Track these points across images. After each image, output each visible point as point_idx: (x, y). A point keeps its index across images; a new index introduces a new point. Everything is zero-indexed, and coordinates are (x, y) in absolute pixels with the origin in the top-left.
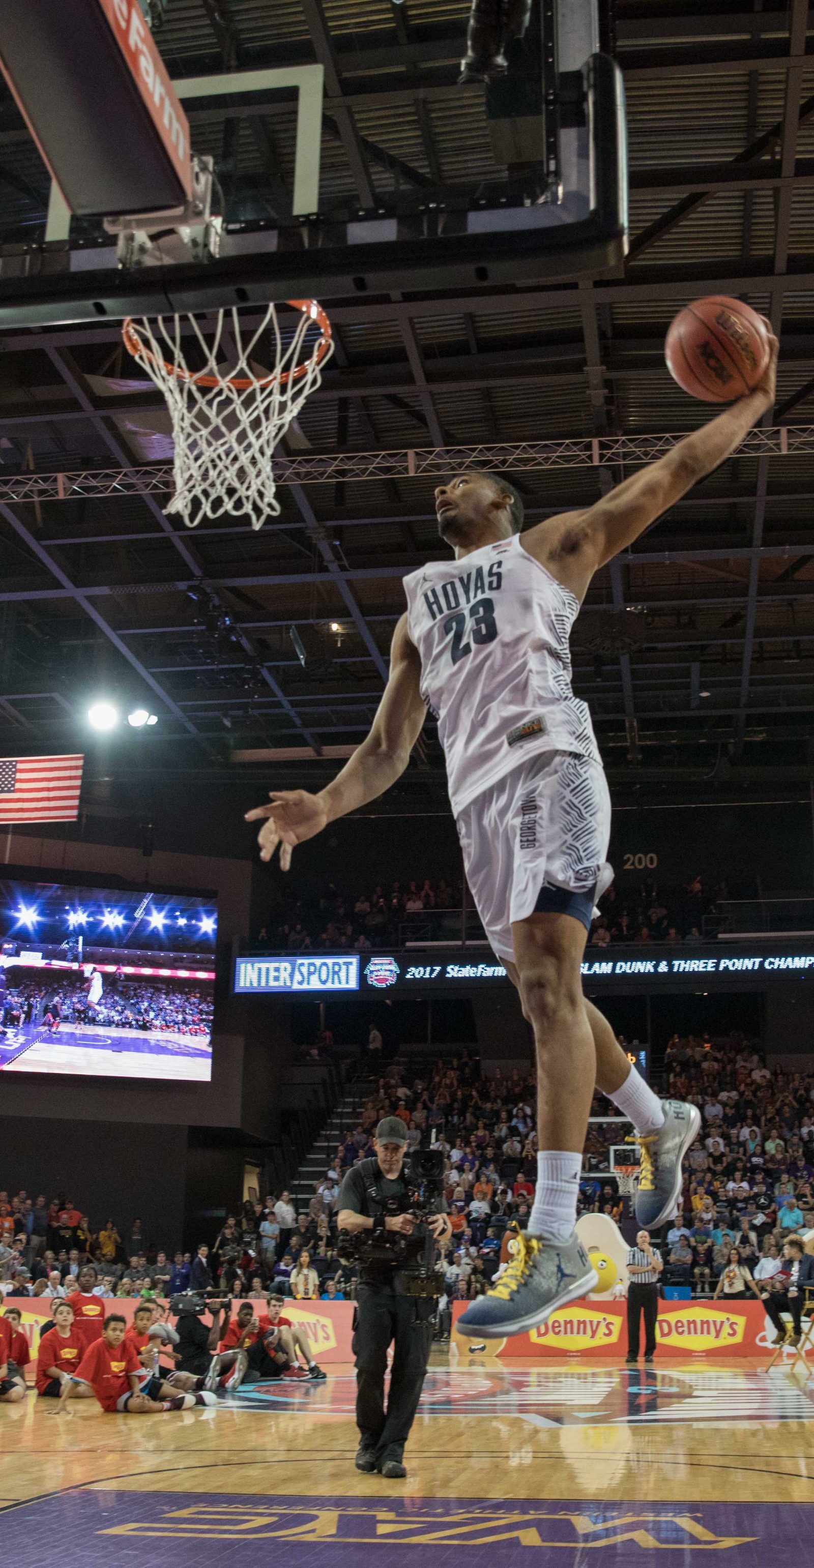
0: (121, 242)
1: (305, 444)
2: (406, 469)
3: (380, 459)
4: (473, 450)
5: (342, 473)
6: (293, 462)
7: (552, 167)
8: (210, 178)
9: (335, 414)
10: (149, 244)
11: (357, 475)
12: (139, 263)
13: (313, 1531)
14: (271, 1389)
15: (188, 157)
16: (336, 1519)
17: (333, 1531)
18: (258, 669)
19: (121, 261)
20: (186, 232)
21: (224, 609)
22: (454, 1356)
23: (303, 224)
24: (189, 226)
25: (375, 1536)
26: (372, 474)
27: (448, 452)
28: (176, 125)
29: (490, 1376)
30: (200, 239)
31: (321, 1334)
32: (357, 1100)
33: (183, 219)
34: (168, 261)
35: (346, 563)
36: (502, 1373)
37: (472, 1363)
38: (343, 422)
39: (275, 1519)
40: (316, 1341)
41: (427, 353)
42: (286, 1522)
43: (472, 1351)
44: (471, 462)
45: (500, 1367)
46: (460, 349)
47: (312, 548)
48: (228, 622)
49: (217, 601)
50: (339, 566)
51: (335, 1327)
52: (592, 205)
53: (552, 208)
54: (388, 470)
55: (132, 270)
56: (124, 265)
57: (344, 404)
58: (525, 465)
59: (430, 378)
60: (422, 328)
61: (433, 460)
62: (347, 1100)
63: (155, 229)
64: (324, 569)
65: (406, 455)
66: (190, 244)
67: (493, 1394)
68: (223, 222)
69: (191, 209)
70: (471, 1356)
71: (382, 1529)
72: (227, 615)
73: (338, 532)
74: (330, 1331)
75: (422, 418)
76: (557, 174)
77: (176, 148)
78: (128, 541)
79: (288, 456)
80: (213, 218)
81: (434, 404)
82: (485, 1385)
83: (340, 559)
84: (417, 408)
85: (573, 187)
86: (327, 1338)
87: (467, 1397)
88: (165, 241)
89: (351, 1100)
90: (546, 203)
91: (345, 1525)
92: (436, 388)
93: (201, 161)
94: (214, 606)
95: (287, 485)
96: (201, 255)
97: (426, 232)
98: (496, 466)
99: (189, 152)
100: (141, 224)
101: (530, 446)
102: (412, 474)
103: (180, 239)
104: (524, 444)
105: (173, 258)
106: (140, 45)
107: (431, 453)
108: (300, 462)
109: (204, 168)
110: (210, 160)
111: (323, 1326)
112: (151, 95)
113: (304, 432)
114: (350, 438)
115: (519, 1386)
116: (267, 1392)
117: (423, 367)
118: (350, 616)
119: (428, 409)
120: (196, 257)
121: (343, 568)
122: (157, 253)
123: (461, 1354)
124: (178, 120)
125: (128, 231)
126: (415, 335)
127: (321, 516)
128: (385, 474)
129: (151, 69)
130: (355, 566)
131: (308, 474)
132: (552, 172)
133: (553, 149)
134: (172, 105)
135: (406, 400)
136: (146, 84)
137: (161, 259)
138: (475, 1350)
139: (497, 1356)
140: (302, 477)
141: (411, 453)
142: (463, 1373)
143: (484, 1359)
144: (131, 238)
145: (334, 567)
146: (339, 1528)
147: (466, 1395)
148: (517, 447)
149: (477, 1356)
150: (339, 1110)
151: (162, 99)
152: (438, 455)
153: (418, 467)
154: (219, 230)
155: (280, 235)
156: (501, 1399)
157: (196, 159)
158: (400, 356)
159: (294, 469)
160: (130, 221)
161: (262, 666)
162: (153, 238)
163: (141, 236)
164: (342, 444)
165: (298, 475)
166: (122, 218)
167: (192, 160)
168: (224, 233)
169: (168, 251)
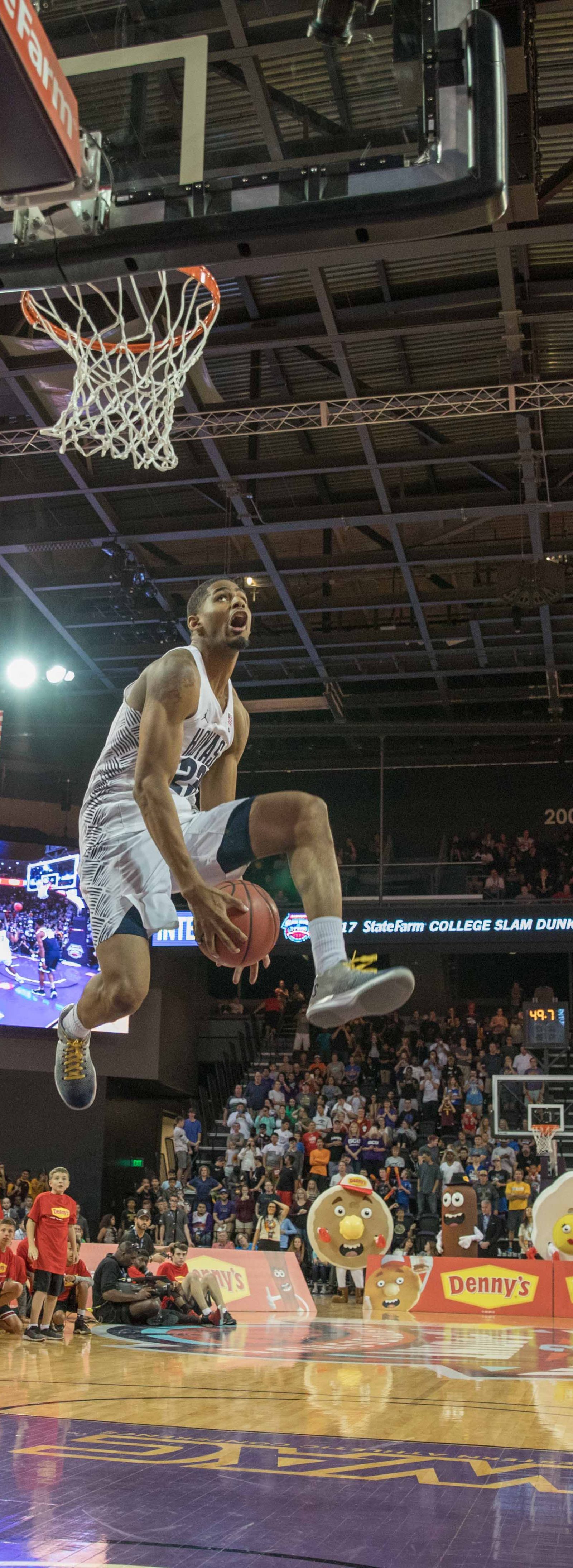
0: (17, 217)
1: (218, 399)
2: (319, 421)
3: (291, 412)
4: (386, 400)
5: (255, 426)
6: (205, 417)
7: (431, 127)
8: (99, 153)
9: (247, 367)
10: (42, 219)
11: (269, 428)
12: (33, 237)
13: (217, 1460)
14: (184, 1333)
15: (78, 134)
16: (239, 1451)
17: (236, 1462)
18: (173, 624)
19: (16, 236)
20: (77, 206)
21: (139, 566)
22: (367, 1309)
23: (189, 193)
24: (81, 199)
25: (275, 1467)
26: (284, 426)
27: (361, 402)
28: (64, 105)
29: (402, 1329)
30: (91, 212)
31: (235, 1283)
32: (273, 1054)
33: (74, 194)
34: (60, 234)
35: (260, 517)
36: (416, 1327)
37: (385, 1317)
38: (255, 375)
39: (179, 1448)
40: (230, 1289)
41: (339, 302)
42: (189, 1451)
43: (386, 1305)
44: (384, 412)
45: (413, 1321)
46: (372, 297)
47: (225, 502)
48: (143, 578)
49: (131, 557)
50: (253, 519)
51: (249, 1276)
52: (471, 164)
53: (430, 167)
54: (301, 422)
55: (27, 245)
56: (19, 240)
57: (256, 357)
58: (440, 414)
59: (343, 327)
60: (334, 277)
61: (345, 411)
62: (263, 1054)
63: (47, 205)
64: (239, 524)
65: (318, 406)
66: (81, 218)
67: (406, 1346)
68: (112, 194)
69: (81, 182)
70: (385, 1310)
71: (282, 1462)
72: (142, 570)
73: (251, 486)
74: (244, 1280)
75: (333, 368)
76: (436, 133)
77: (65, 127)
78: (45, 499)
79: (201, 410)
80: (103, 191)
81: (346, 354)
82: (397, 1337)
83: (254, 513)
84: (330, 359)
85: (452, 146)
86: (241, 1287)
87: (377, 1348)
88: (56, 216)
89: (268, 1054)
90: (425, 162)
91: (247, 1458)
92: (350, 337)
93: (90, 137)
94: (129, 562)
95: (200, 440)
96: (91, 227)
97: (307, 197)
98: (410, 416)
99: (78, 128)
100: (34, 200)
101: (444, 394)
102: (324, 426)
103: (72, 213)
104: (438, 392)
105: (65, 231)
106: (28, 31)
107: (343, 404)
108: (212, 417)
109: (94, 143)
110: (98, 136)
111: (237, 1275)
112: (40, 79)
113: (216, 386)
114: (263, 391)
115: (431, 1339)
116: (180, 1335)
117: (335, 317)
118: (264, 570)
119: (340, 360)
120: (87, 229)
121: (257, 522)
122: (50, 228)
123: (374, 1308)
124: (66, 99)
125: (23, 208)
126: (326, 285)
127: (233, 470)
128: (297, 426)
129: (39, 54)
130: (269, 520)
131: (220, 428)
132: (431, 131)
133: (432, 108)
134: (60, 86)
135: (319, 351)
136: (34, 68)
137: (54, 233)
138: (388, 1304)
139: (410, 1311)
140: (214, 430)
141: (323, 404)
142: (376, 1326)
143: (398, 1314)
144: (27, 214)
145: (247, 521)
146: (240, 1460)
147: (376, 1346)
148: (431, 396)
149: (391, 1310)
150: (256, 1064)
151: (50, 81)
152: (351, 406)
153: (331, 418)
154: (109, 203)
155: (167, 205)
156: (413, 1350)
157: (85, 135)
158: (311, 306)
159: (206, 423)
160: (24, 198)
161: (177, 622)
162: (46, 213)
163: (35, 212)
164: (255, 396)
165: (210, 429)
166: (16, 196)
167: (81, 136)
168: (114, 205)
169: (60, 225)
